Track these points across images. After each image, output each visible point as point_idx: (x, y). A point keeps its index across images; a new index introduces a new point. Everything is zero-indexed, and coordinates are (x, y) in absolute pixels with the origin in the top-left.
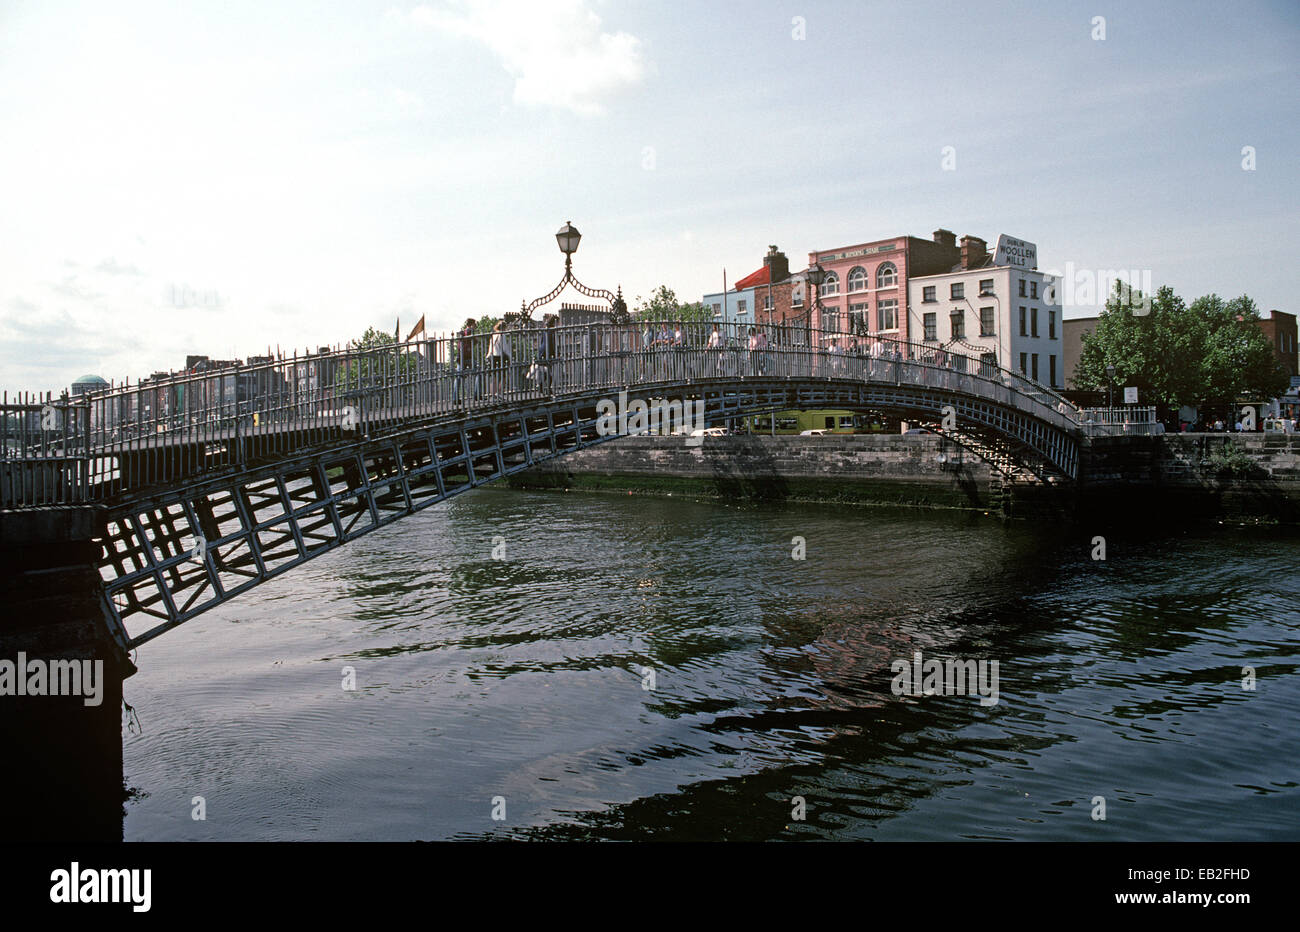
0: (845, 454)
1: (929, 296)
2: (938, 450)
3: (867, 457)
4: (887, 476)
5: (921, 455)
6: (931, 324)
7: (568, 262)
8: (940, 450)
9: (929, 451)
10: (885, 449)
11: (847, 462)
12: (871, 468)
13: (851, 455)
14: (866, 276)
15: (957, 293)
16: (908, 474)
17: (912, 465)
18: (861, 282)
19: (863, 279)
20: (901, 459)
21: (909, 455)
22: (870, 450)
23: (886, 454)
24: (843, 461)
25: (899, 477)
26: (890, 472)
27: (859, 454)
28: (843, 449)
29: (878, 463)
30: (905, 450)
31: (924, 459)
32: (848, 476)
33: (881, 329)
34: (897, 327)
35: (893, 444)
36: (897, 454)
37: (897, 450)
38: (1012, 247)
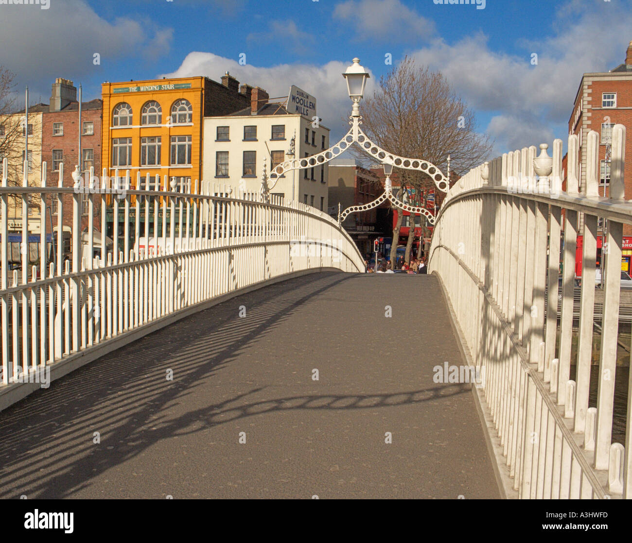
1: (222, 135)
6: (223, 162)
14: (160, 110)
15: (250, 134)
18: (155, 116)
19: (157, 113)
33: (174, 162)
34: (189, 162)
38: (300, 97)
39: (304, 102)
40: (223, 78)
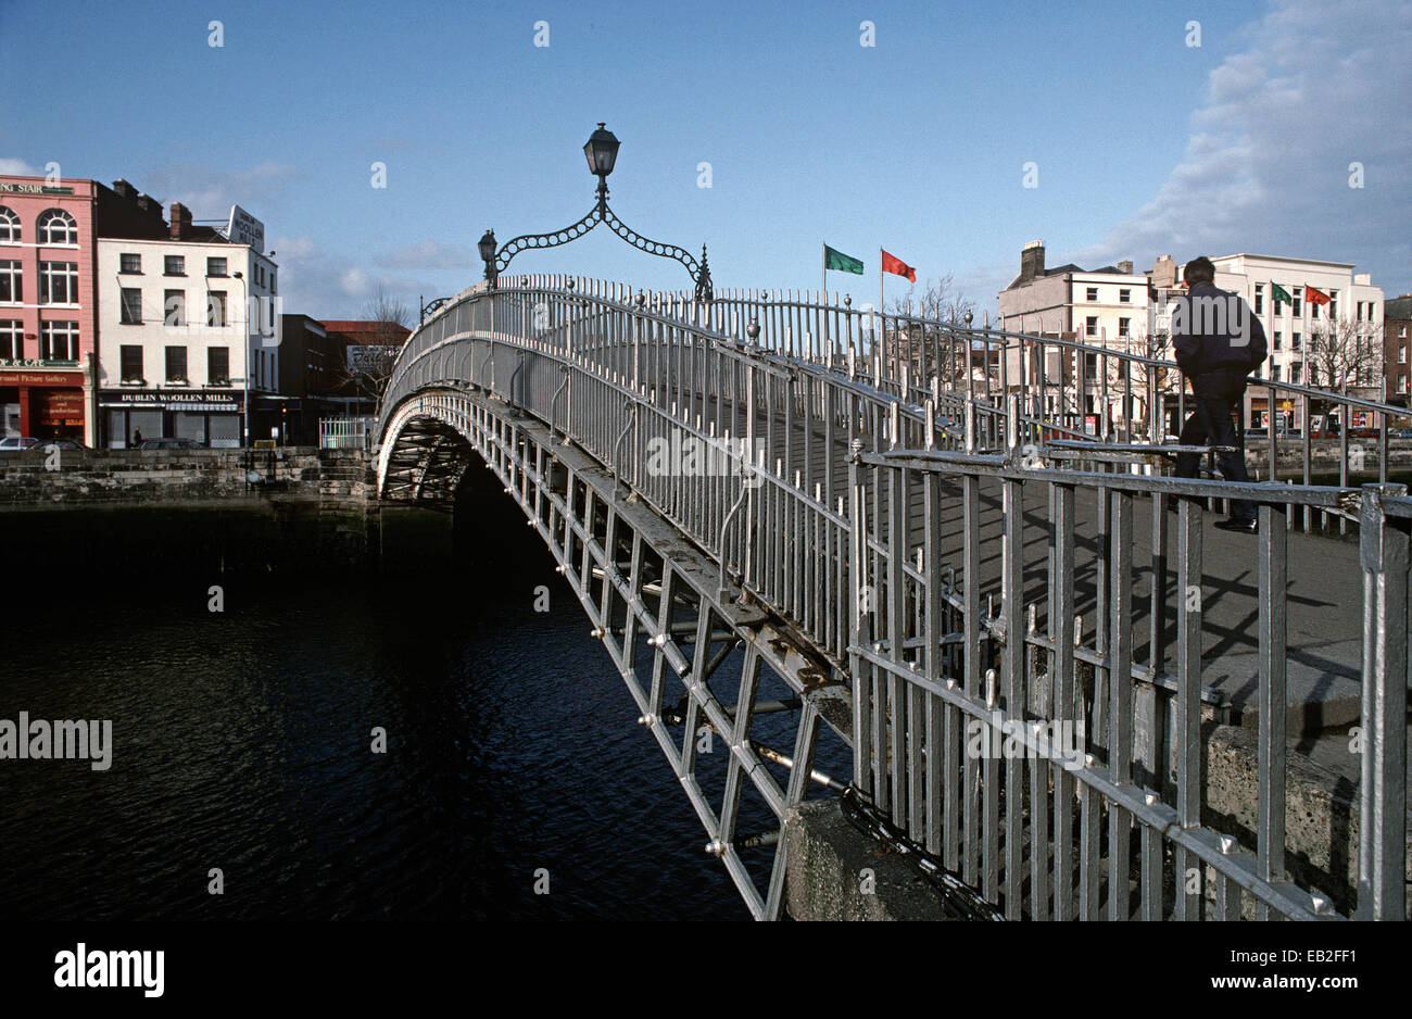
0: (91, 476)
1: (129, 264)
2: (241, 466)
3: (133, 478)
4: (165, 502)
5: (217, 473)
6: (134, 304)
7: (603, 189)
8: (246, 467)
9: (228, 468)
10: (161, 466)
11: (95, 487)
12: (139, 493)
13: (104, 476)
14: (16, 223)
15: (173, 268)
16: (200, 498)
17: (205, 487)
19: (10, 226)
20: (186, 480)
21: (198, 474)
22: (136, 469)
23: (162, 474)
24: (88, 485)
25: (186, 503)
26: (172, 497)
27: (117, 475)
28: (89, 469)
29: (151, 486)
30: (194, 467)
31: (223, 478)
32: (100, 506)
34: (75, 301)
35: (174, 460)
36: (181, 473)
37: (181, 468)
38: (245, 222)
39: (249, 228)
40: (116, 184)
